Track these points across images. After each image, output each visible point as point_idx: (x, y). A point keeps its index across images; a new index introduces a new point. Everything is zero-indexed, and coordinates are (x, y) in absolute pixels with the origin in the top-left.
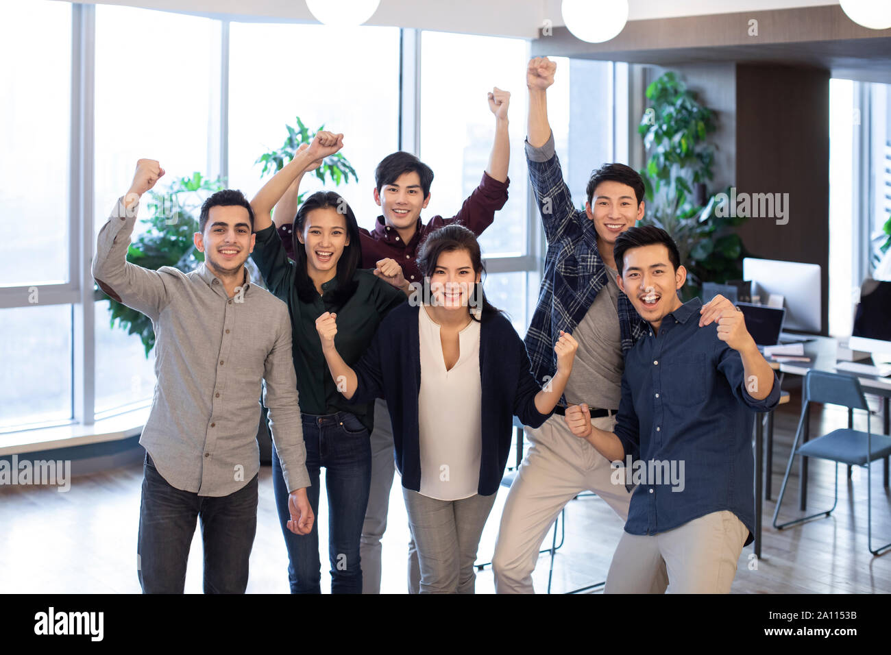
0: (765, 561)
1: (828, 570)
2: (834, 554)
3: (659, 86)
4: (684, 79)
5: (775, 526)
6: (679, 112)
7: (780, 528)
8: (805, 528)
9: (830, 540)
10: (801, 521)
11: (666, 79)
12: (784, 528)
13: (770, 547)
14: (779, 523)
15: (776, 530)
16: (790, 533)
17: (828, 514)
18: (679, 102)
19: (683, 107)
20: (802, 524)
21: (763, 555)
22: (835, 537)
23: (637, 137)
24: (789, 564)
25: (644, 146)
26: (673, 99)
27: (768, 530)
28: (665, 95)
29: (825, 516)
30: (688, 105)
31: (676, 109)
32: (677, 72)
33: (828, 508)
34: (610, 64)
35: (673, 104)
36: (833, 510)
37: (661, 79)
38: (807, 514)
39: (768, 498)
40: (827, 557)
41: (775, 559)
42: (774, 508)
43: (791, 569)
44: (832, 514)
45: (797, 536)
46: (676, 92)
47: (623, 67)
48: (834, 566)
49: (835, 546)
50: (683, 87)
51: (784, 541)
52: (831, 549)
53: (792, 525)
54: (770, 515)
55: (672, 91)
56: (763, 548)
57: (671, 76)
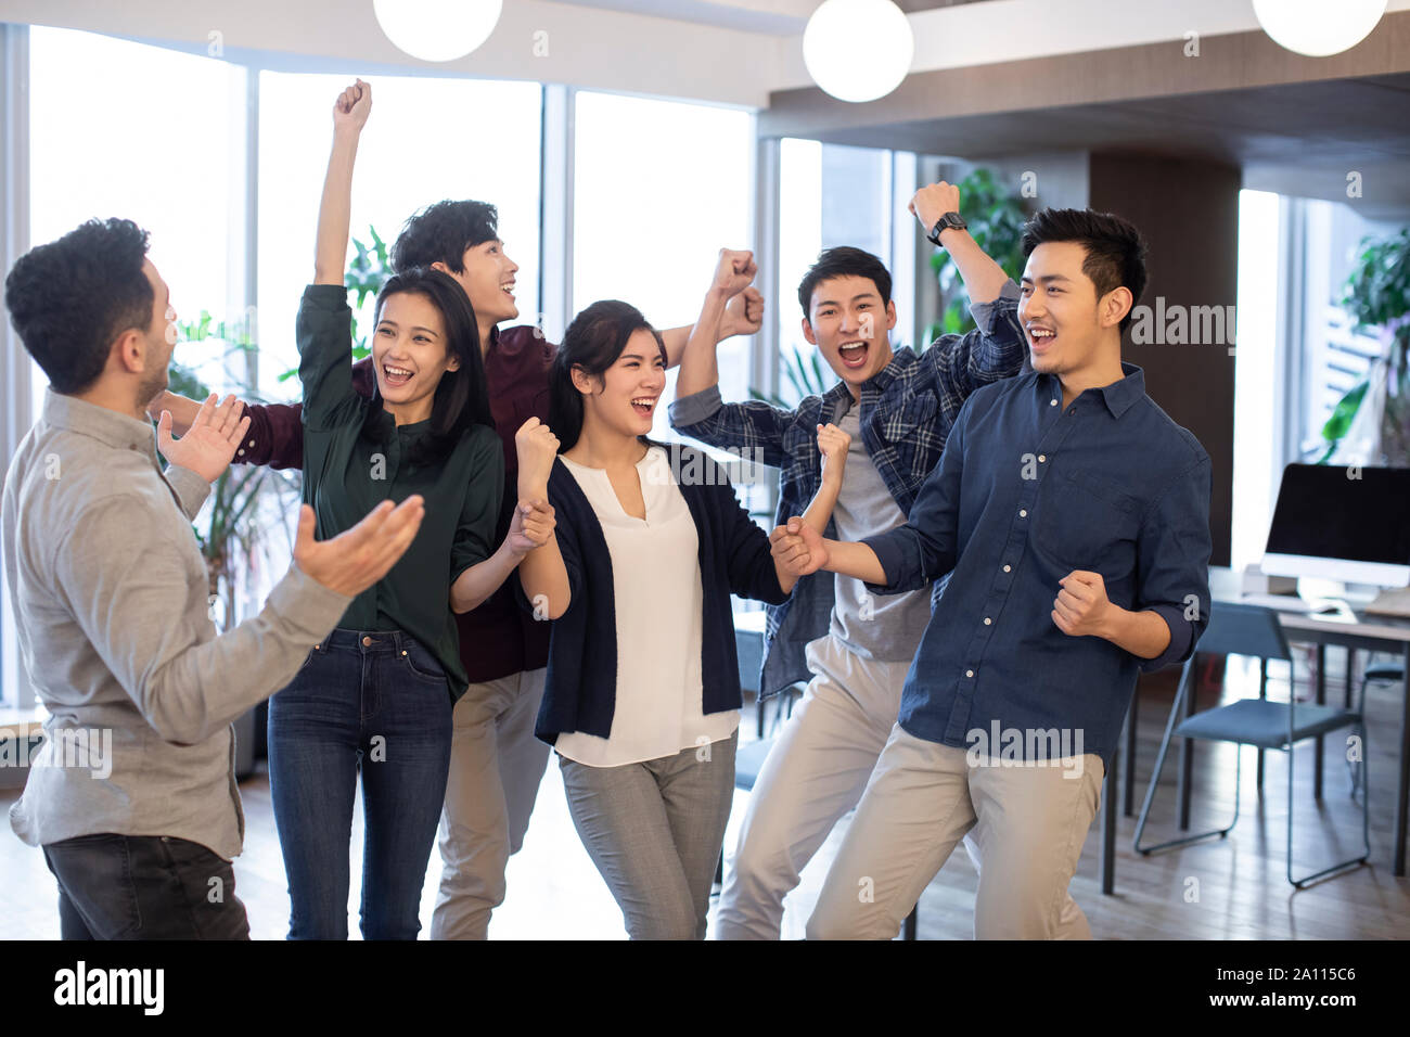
0: (1121, 898)
1: (1222, 908)
2: (1232, 886)
3: (966, 192)
4: (1006, 179)
5: (1137, 849)
6: (995, 230)
7: (1146, 853)
8: (1186, 854)
9: (1227, 869)
10: (1182, 844)
11: (975, 180)
12: (1153, 852)
13: (1128, 879)
14: (1144, 845)
15: (1138, 856)
16: (1162, 860)
17: (1224, 834)
18: (996, 216)
19: (1003, 223)
20: (1182, 848)
21: (1117, 889)
22: (1234, 865)
23: (929, 274)
24: (1158, 901)
25: (939, 286)
26: (986, 212)
27: (1127, 856)
28: (973, 206)
29: (1217, 837)
30: (1012, 220)
31: (991, 228)
32: (994, 169)
33: (1223, 826)
34: (886, 155)
35: (986, 219)
36: (1232, 828)
37: (968, 180)
38: (1190, 834)
39: (1129, 812)
40: (1220, 891)
41: (1136, 895)
42: (1135, 826)
43: (1162, 908)
44: (1231, 834)
45: (1173, 863)
46: (992, 201)
47: (907, 161)
48: (1231, 903)
49: (1233, 877)
50: (1003, 191)
51: (1153, 870)
52: (1226, 880)
53: (1164, 850)
54: (1129, 834)
55: (984, 199)
56: (1117, 880)
57: (984, 176)
